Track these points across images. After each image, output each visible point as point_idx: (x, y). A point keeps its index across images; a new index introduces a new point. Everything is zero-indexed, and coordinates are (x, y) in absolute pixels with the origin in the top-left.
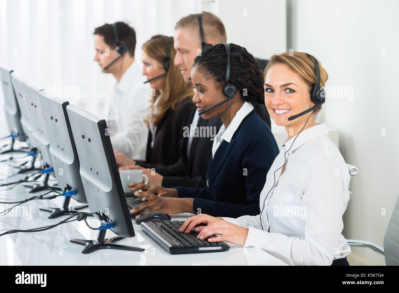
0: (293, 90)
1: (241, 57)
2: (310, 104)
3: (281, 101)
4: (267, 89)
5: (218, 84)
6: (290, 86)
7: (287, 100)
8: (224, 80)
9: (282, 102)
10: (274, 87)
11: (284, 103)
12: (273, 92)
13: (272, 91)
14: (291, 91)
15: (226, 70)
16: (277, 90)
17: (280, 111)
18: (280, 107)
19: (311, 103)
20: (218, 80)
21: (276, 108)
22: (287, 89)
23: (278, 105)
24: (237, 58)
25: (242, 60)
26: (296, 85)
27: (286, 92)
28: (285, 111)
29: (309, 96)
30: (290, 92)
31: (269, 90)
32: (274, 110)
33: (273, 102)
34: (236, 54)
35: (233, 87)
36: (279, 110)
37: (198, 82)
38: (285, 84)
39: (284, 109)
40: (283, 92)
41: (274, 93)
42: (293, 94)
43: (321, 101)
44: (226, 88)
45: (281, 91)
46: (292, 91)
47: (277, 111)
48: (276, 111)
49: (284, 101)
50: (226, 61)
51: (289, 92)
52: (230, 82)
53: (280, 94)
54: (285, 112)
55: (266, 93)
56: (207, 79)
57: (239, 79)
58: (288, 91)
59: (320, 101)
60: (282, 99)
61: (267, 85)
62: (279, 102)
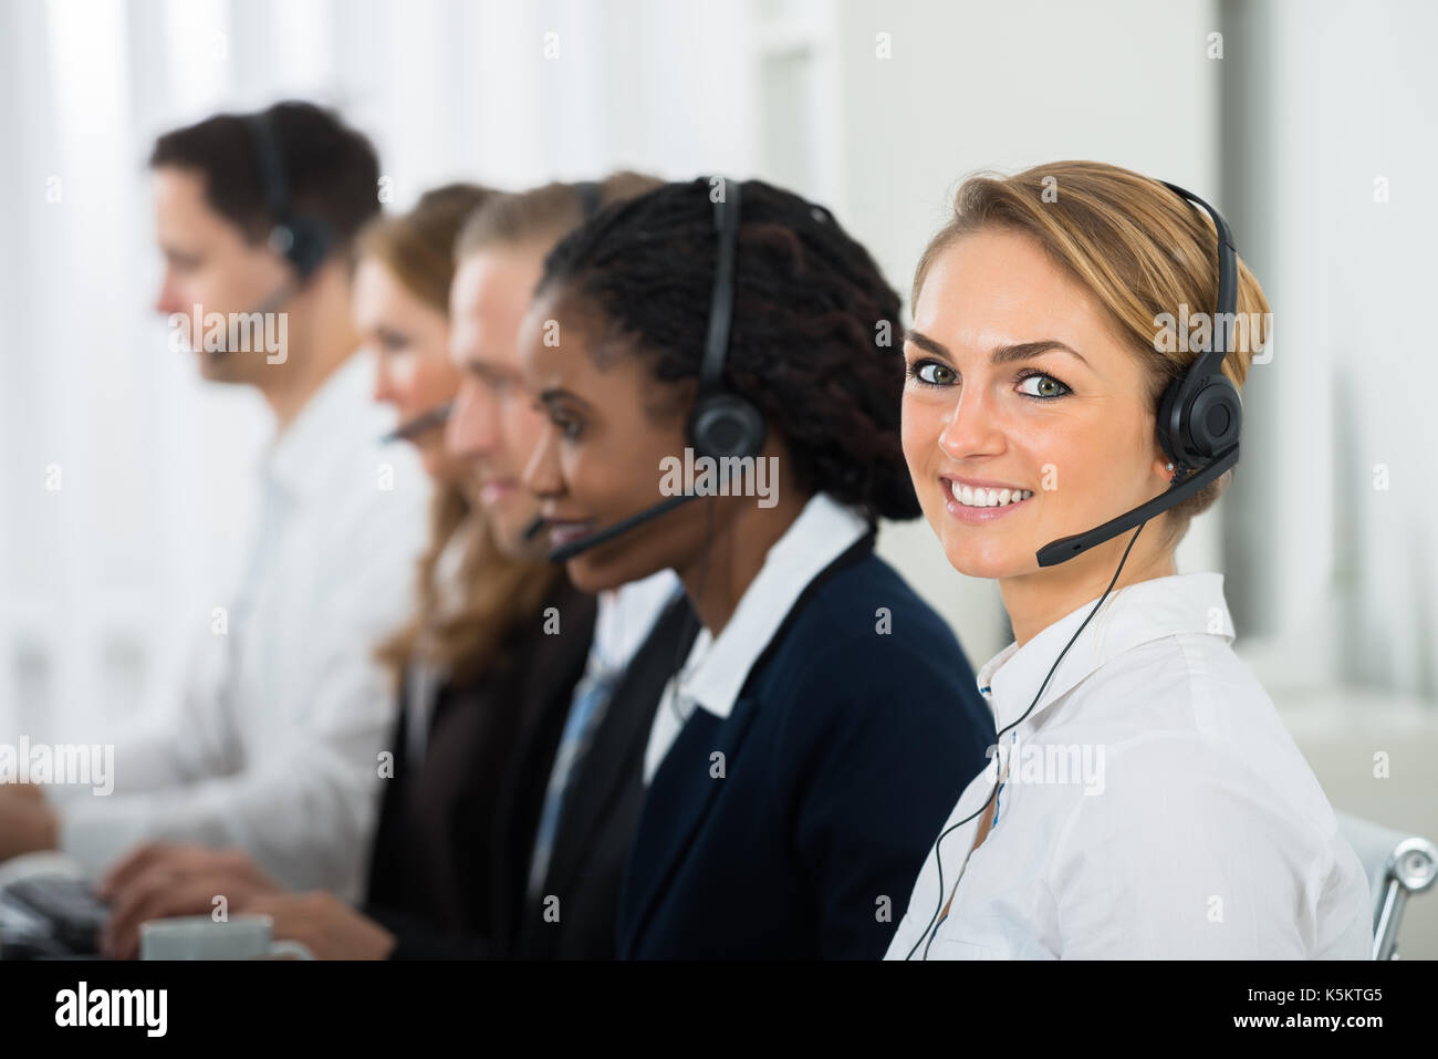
0: (1061, 384)
1: (797, 248)
2: (1152, 468)
3: (989, 435)
4: (920, 364)
5: (662, 393)
6: (1048, 362)
7: (1019, 434)
8: (695, 372)
9: (992, 447)
10: (960, 358)
11: (1005, 452)
12: (951, 384)
13: (944, 375)
14: (1048, 387)
15: (705, 318)
16: (975, 376)
17: (980, 492)
18: (983, 471)
19: (1160, 468)
20: (664, 373)
21: (960, 473)
22: (1030, 376)
23: (973, 457)
24: (775, 256)
25: (800, 269)
26: (1081, 358)
27: (1020, 389)
28: (1004, 496)
29: (1148, 423)
30: (1045, 393)
31: (928, 372)
32: (947, 483)
33: (942, 439)
34: (766, 231)
35: (744, 416)
36: (974, 485)
37: (554, 383)
38: (1018, 343)
39: (999, 486)
40: (1005, 391)
41: (953, 390)
42: (1062, 404)
43: (1215, 453)
44: (706, 420)
45: (994, 380)
46: (1057, 387)
47: (963, 493)
48: (956, 489)
49: (1005, 440)
50: (713, 266)
51: (1038, 394)
52: (727, 384)
53: (990, 399)
54: (1004, 502)
55: (911, 385)
56: (603, 364)
57: (781, 370)
58: (1032, 385)
59: (1208, 454)
60: (995, 425)
61: (921, 340)
62: (973, 442)
